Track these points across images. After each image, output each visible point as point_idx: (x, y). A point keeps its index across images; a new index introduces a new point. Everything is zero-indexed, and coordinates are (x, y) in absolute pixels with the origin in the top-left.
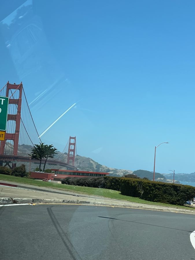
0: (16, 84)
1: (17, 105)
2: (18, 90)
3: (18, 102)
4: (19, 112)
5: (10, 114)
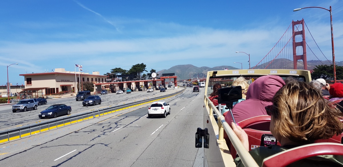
0: (299, 21)
1: (302, 35)
3: (302, 33)
4: (304, 39)
5: (298, 42)
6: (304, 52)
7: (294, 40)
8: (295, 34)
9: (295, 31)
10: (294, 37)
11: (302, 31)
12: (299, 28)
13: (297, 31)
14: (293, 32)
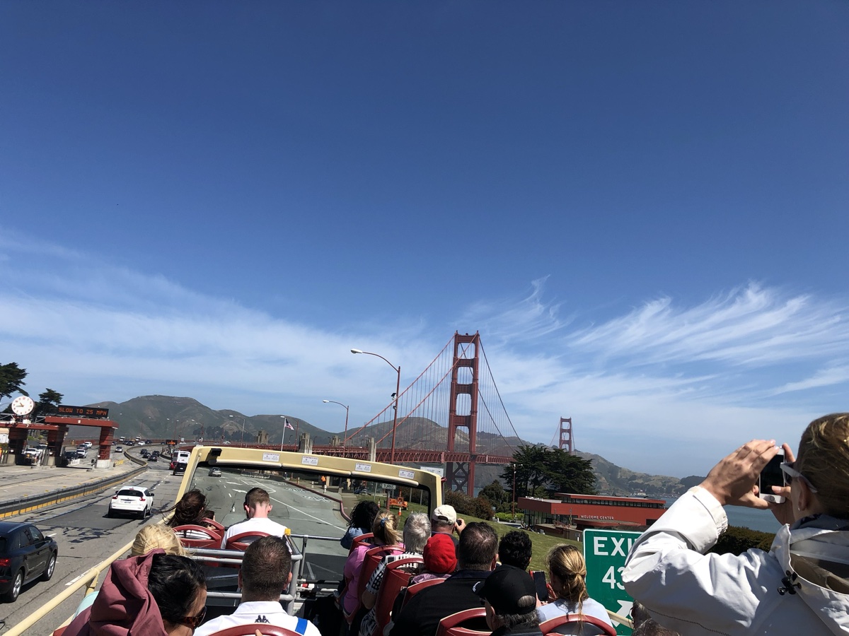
0: (469, 334)
1: (472, 369)
2: (473, 345)
3: (473, 363)
4: (475, 379)
5: (462, 383)
6: (474, 411)
7: (454, 378)
8: (459, 363)
9: (459, 357)
10: (455, 371)
11: (472, 360)
12: (467, 352)
13: (463, 358)
14: (455, 359)
